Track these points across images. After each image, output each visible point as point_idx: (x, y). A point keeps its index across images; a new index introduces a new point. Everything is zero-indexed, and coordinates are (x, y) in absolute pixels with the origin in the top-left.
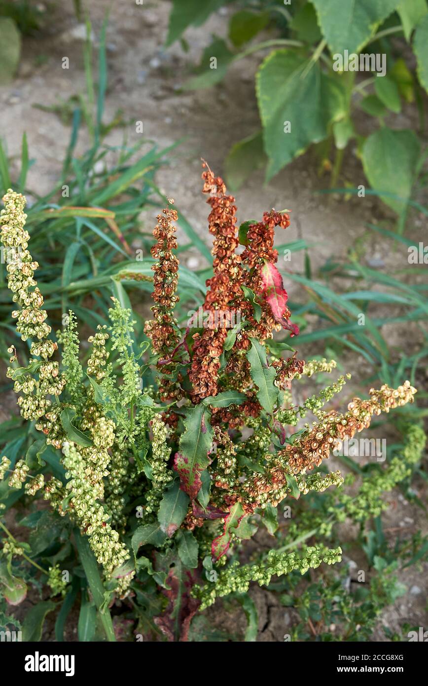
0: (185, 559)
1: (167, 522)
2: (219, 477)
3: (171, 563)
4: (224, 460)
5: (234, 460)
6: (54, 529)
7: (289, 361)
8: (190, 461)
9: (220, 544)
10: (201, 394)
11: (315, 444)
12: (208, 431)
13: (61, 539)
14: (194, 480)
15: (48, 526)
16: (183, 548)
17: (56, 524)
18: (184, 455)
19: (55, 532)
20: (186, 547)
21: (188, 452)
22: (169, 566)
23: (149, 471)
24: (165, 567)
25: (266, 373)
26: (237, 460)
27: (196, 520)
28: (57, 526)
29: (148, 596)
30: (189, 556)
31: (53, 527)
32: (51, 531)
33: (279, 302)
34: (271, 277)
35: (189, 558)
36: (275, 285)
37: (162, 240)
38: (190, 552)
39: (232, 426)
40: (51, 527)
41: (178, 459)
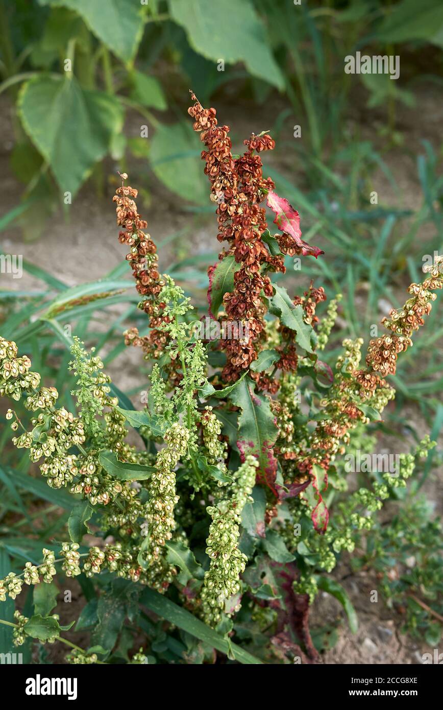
0: (278, 557)
1: (252, 524)
2: (284, 449)
3: (260, 573)
4: (283, 428)
5: (292, 423)
6: (116, 613)
7: (307, 295)
8: (255, 443)
9: (319, 515)
10: (244, 364)
11: (386, 352)
12: (262, 401)
13: (130, 618)
14: (268, 460)
15: (109, 613)
16: (270, 548)
17: (116, 606)
18: (246, 441)
19: (119, 615)
20: (271, 546)
21: (249, 435)
22: (259, 578)
23: (219, 475)
24: (256, 581)
25: (295, 314)
26: (294, 423)
27: (271, 512)
28: (118, 608)
29: (246, 626)
30: (280, 553)
31: (115, 612)
32: (114, 616)
33: (293, 228)
34: (277, 205)
35: (281, 555)
36: (284, 211)
37: (130, 222)
38: (278, 548)
39: (274, 390)
40: (112, 612)
41: (243, 447)
